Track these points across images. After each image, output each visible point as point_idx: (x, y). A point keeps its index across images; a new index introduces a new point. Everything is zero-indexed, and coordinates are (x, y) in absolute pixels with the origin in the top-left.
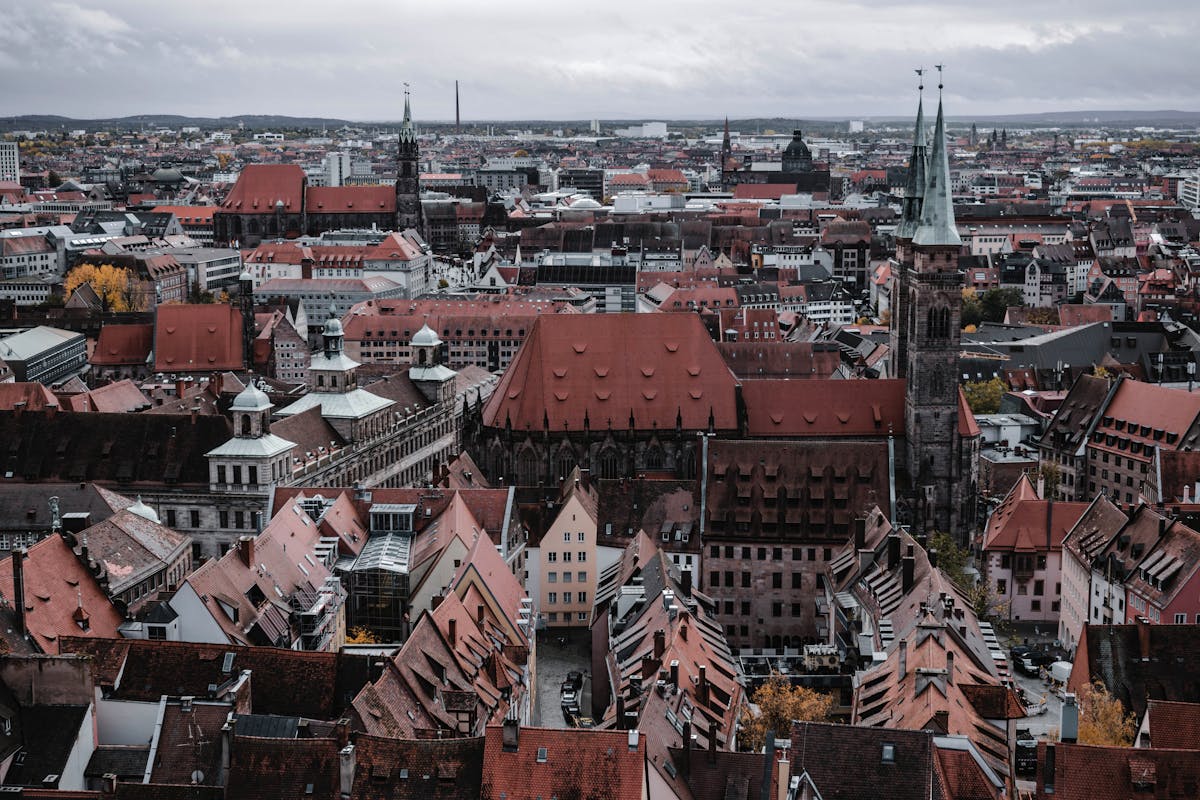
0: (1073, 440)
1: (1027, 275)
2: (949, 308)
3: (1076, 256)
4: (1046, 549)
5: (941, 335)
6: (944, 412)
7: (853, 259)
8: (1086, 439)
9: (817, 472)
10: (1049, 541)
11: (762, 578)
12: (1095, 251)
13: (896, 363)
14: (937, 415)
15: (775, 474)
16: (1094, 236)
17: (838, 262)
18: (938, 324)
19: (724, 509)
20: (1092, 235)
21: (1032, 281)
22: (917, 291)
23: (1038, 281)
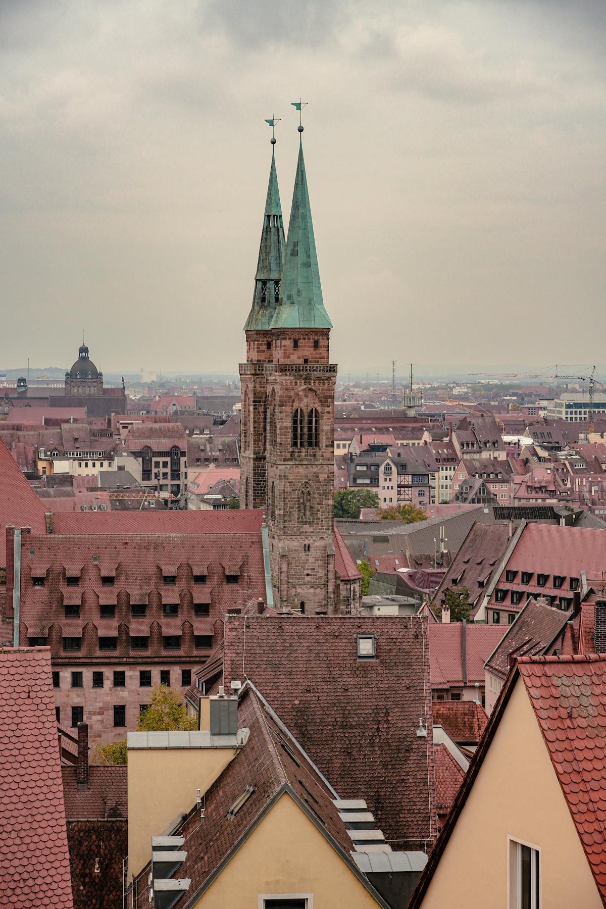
0: (470, 601)
1: (382, 477)
2: (319, 409)
3: (437, 460)
4: (462, 684)
5: (310, 444)
6: (317, 544)
7: (165, 470)
8: (486, 599)
9: (169, 571)
10: (464, 673)
11: (99, 714)
12: (459, 454)
13: (251, 492)
14: (307, 548)
15: (113, 574)
16: (458, 437)
17: (146, 474)
18: (306, 430)
19: (44, 623)
20: (454, 434)
21: (388, 483)
22: (277, 388)
23: (394, 483)
